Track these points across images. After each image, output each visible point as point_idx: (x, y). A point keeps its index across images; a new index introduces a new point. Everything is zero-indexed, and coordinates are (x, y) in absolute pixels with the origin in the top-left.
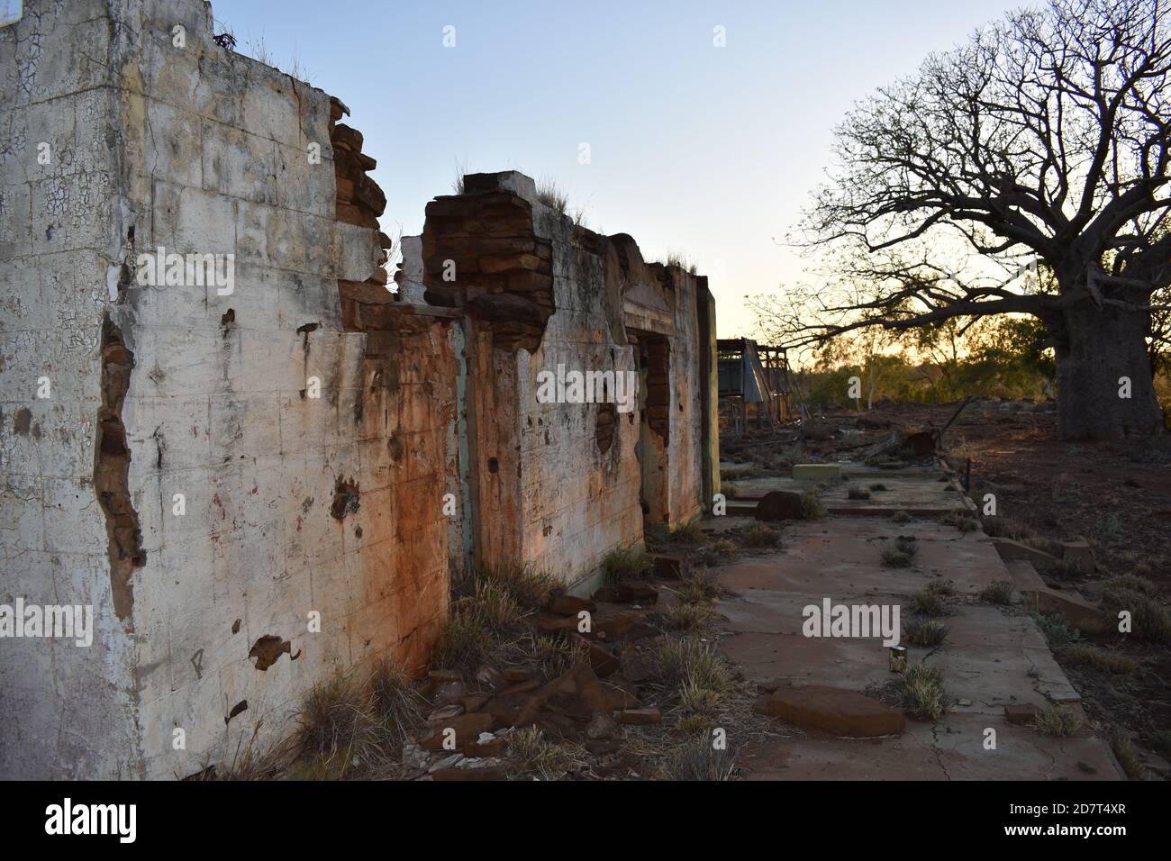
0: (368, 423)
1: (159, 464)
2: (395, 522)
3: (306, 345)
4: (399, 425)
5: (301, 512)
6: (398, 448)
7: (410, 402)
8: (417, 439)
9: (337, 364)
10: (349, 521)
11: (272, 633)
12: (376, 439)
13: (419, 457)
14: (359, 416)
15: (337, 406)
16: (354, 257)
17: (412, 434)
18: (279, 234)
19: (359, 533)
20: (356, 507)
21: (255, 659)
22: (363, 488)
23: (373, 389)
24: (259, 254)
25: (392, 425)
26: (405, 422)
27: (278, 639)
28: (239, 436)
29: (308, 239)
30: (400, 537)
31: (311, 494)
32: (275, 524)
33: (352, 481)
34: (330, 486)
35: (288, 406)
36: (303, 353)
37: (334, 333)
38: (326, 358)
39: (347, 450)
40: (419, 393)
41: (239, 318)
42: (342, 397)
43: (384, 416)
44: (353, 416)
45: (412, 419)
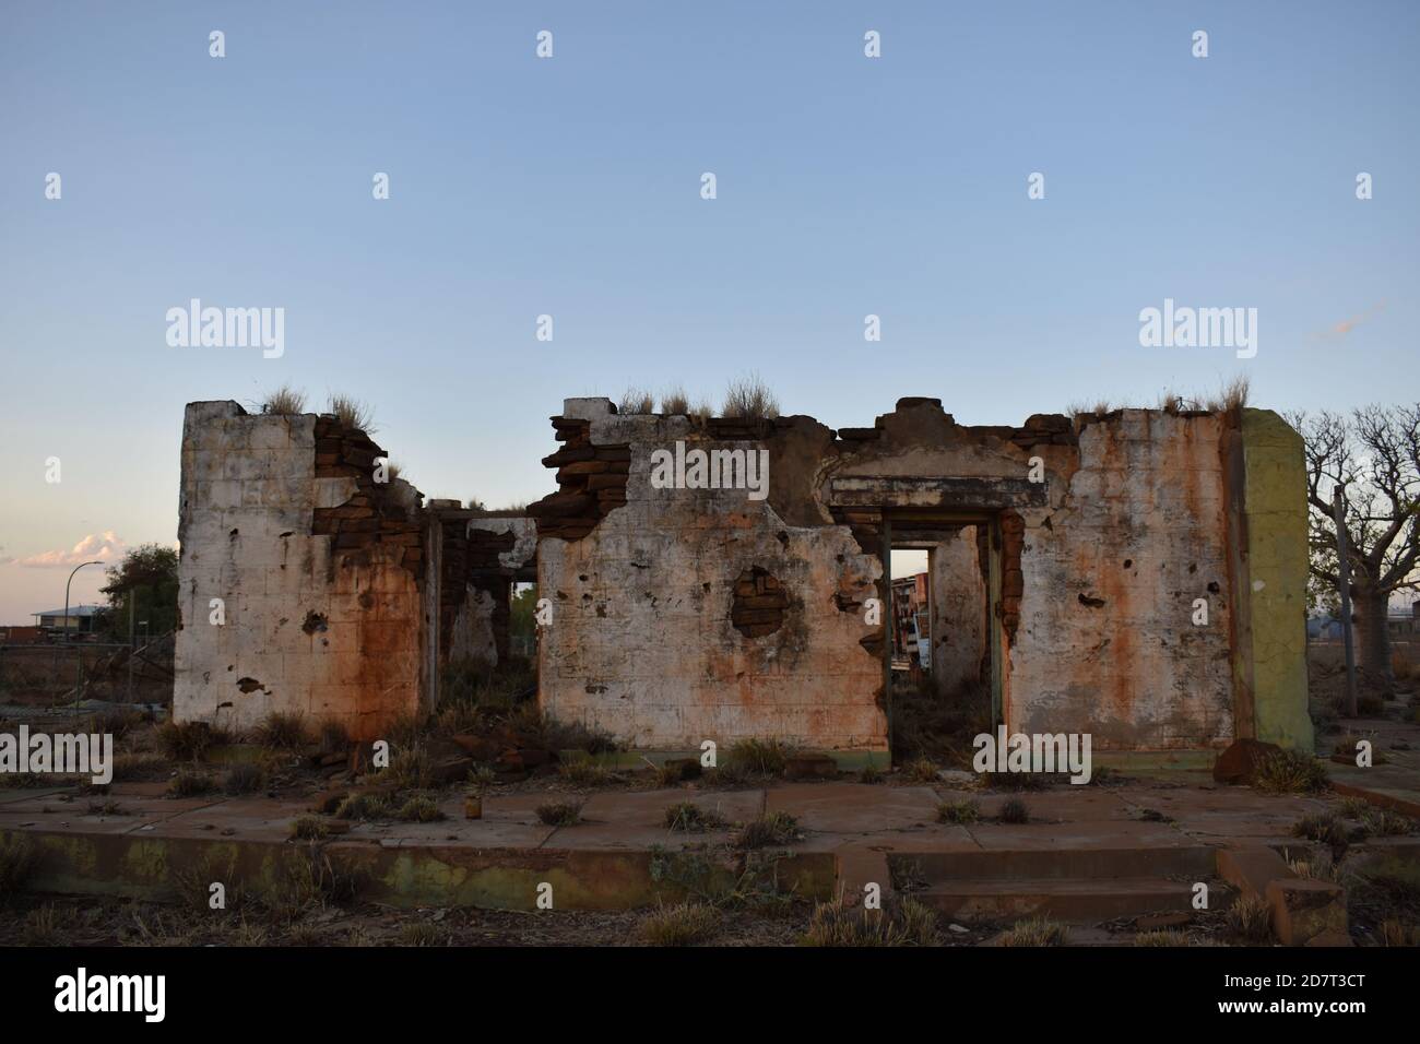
0: (339, 586)
1: (193, 592)
2: (360, 644)
3: (286, 544)
4: (371, 588)
5: (278, 625)
6: (367, 600)
7: (383, 574)
8: (390, 597)
9: (309, 552)
10: (316, 636)
11: (253, 677)
12: (346, 593)
13: (391, 608)
14: (331, 579)
15: (312, 575)
16: (328, 494)
17: (385, 594)
18: (271, 491)
19: (326, 644)
20: (324, 629)
21: (240, 686)
22: (331, 618)
23: (344, 566)
24: (256, 502)
25: (364, 586)
26: (377, 585)
27: (256, 682)
28: (238, 584)
29: (291, 491)
30: (365, 652)
31: (286, 616)
32: (259, 627)
33: (322, 614)
34: (304, 614)
35: (273, 572)
36: (284, 547)
37: (304, 537)
38: (300, 550)
39: (319, 597)
40: (394, 569)
41: (240, 533)
42: (315, 570)
43: (354, 582)
44: (325, 580)
45: (385, 584)
